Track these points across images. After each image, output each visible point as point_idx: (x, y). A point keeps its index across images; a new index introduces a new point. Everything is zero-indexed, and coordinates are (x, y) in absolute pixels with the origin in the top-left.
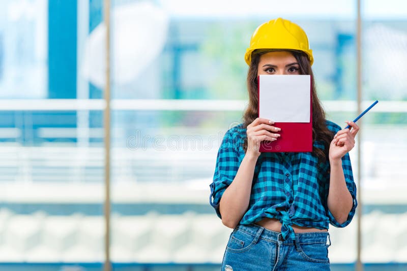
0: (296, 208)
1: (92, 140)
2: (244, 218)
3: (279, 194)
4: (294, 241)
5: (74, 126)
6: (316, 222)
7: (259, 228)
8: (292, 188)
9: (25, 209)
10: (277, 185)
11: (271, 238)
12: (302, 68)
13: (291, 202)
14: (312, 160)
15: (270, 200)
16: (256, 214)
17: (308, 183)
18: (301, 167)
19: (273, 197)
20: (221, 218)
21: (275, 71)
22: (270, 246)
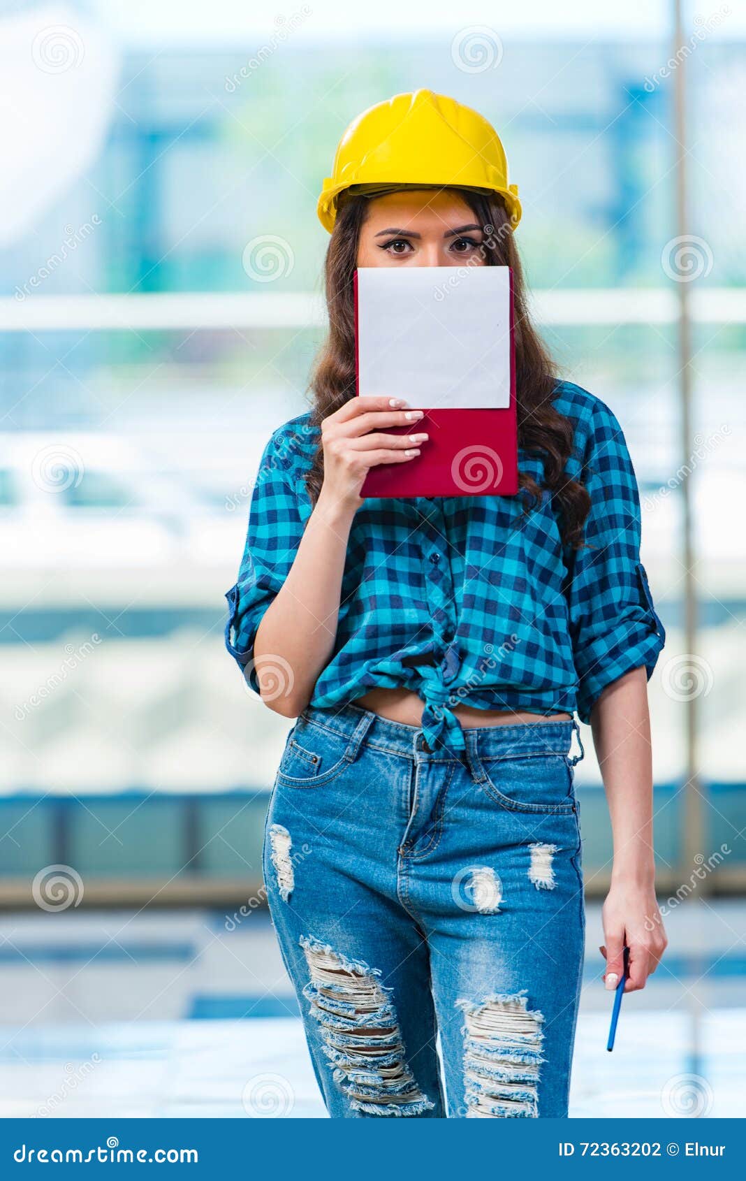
0: (463, 655)
2: (317, 689)
3: (411, 616)
4: (464, 754)
6: (529, 696)
7: (361, 715)
8: (450, 594)
10: (404, 590)
11: (396, 745)
13: (447, 637)
14: (504, 511)
15: (385, 635)
16: (349, 678)
17: (494, 578)
18: (469, 534)
19: (393, 626)
20: (258, 691)
21: (412, 248)
22: (393, 768)
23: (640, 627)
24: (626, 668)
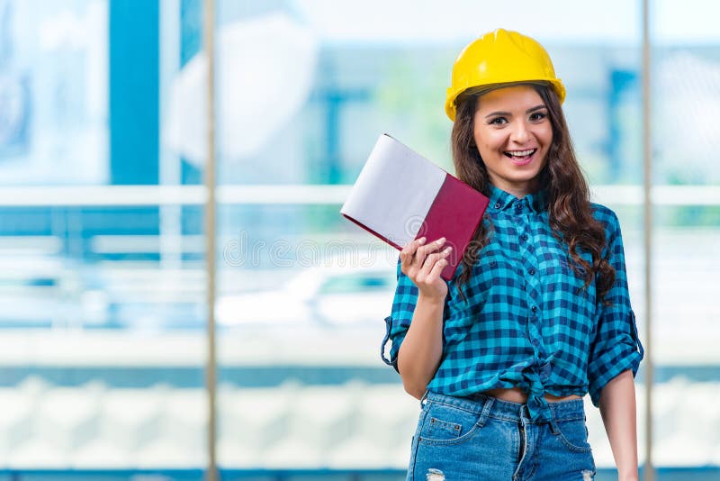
1: (186, 257)
3: (521, 342)
5: (155, 231)
7: (485, 399)
8: (540, 331)
9: (69, 377)
10: (517, 326)
11: (508, 415)
12: (552, 112)
13: (541, 356)
15: (505, 353)
16: (482, 380)
19: (511, 348)
21: (507, 122)
22: (507, 428)
23: (628, 347)
24: (621, 369)
